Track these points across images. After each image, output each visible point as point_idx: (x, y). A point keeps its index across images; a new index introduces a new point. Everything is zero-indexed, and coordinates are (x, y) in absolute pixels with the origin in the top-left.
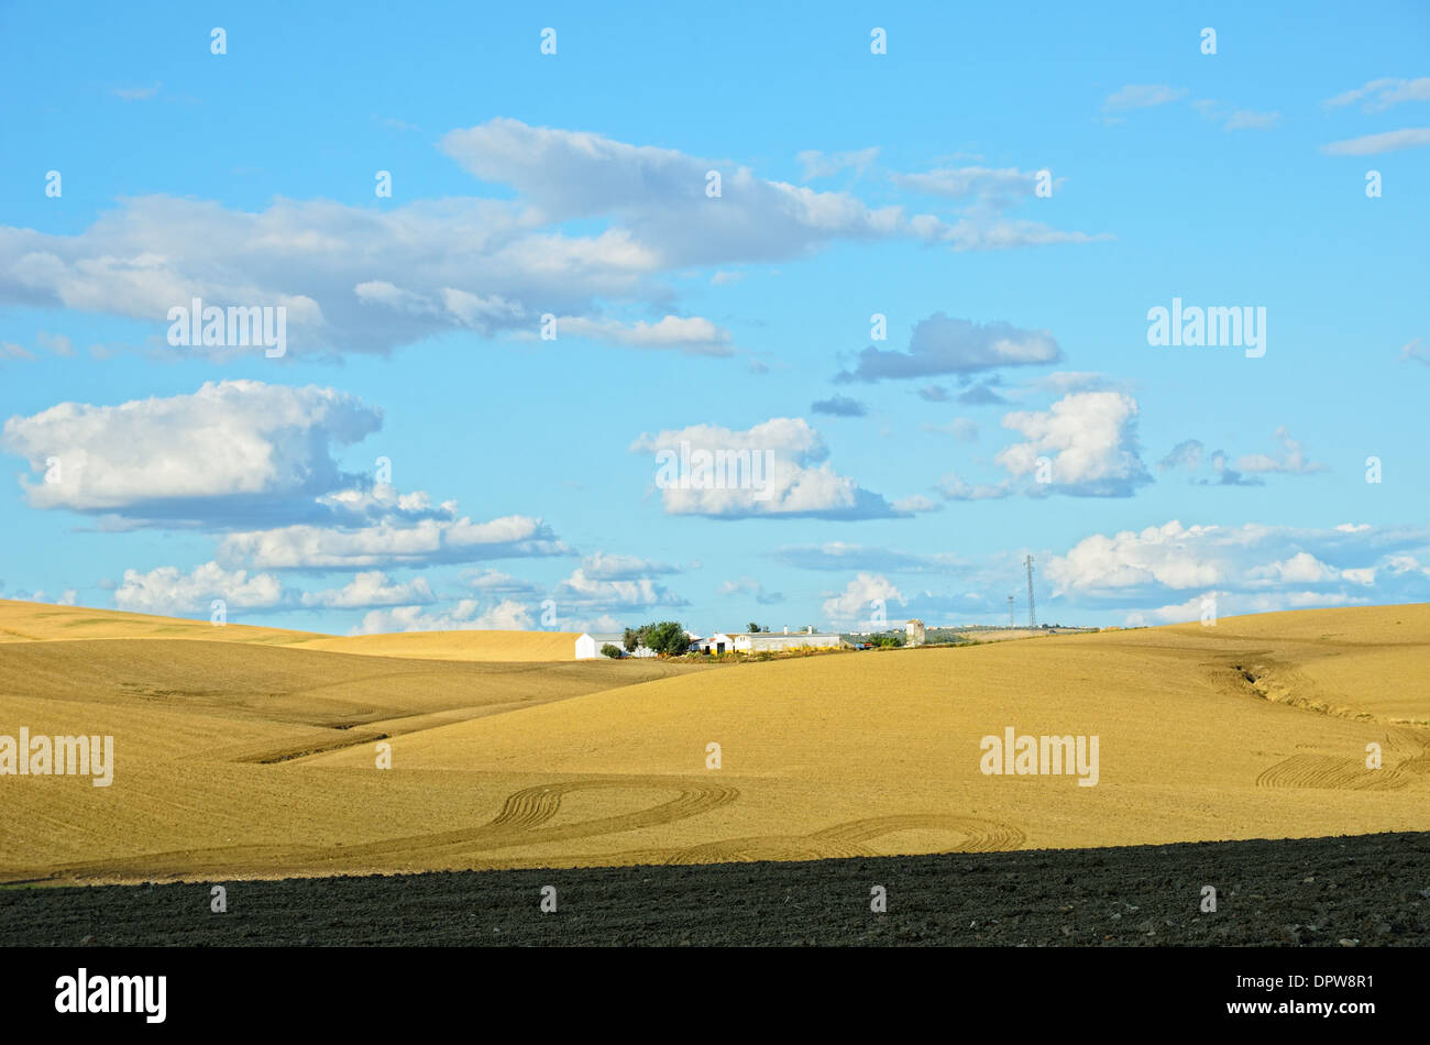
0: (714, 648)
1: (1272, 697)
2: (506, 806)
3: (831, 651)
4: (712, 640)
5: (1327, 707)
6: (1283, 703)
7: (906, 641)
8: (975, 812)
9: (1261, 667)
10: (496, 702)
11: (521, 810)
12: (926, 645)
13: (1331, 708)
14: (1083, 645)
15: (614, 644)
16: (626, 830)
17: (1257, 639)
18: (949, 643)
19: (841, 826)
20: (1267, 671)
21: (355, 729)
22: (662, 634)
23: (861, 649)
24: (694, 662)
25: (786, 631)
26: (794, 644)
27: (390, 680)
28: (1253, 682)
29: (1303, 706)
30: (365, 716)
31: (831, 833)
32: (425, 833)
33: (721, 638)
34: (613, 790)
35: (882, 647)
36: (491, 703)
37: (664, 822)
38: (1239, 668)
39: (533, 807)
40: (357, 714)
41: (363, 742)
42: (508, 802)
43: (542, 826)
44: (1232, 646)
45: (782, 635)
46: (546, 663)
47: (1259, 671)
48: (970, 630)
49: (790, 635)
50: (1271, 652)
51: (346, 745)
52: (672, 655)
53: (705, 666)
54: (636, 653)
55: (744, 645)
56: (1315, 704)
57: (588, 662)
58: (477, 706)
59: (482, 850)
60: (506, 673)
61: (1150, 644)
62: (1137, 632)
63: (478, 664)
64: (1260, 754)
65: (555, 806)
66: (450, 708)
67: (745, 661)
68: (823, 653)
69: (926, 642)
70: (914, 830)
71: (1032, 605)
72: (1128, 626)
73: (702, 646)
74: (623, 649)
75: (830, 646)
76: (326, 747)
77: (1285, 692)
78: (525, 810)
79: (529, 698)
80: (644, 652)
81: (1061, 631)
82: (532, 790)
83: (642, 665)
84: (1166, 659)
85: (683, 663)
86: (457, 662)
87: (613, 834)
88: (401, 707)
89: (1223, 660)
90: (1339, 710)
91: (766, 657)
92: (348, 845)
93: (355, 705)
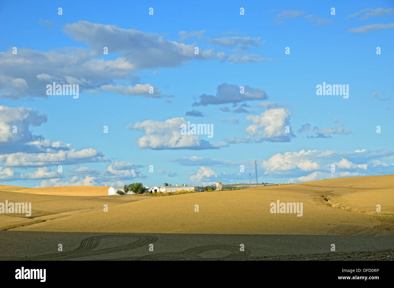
0: (153, 191)
1: (334, 206)
2: (82, 243)
3: (192, 192)
4: (153, 189)
5: (351, 209)
6: (337, 208)
7: (216, 188)
8: (234, 244)
9: (330, 196)
10: (82, 209)
11: (86, 244)
12: (223, 189)
13: (352, 209)
14: (273, 189)
15: (121, 190)
16: (120, 251)
17: (329, 187)
18: (230, 189)
19: (191, 249)
20: (332, 197)
21: (35, 218)
22: (136, 187)
23: (201, 191)
24: (147, 196)
25: (177, 185)
26: (179, 190)
27: (47, 202)
28: (327, 201)
29: (343, 209)
30: (38, 214)
31: (188, 251)
32: (55, 252)
33: (156, 188)
34: (117, 238)
35: (208, 191)
36: (80, 210)
37: (133, 248)
38: (323, 197)
39: (90, 244)
40: (36, 214)
41: (38, 223)
42: (82, 242)
43: (93, 250)
44: (321, 189)
45: (176, 187)
46: (98, 196)
47: (330, 197)
48: (238, 185)
49: (178, 187)
50: (333, 191)
51: (32, 224)
52: (140, 193)
53: (150, 197)
54: (128, 193)
55: (163, 190)
56: (347, 208)
57: (112, 196)
58: (76, 210)
59: (73, 258)
60: (85, 200)
61: (294, 189)
62: (290, 185)
63: (76, 197)
64: (329, 224)
65: (98, 243)
66: (66, 211)
67: (164, 195)
68: (189, 193)
69: (222, 189)
70: (215, 250)
71: (257, 177)
72: (288, 183)
73: (150, 191)
74: (124, 192)
75: (191, 190)
76: (25, 224)
77: (338, 204)
78: (88, 245)
79: (93, 208)
80: (130, 193)
81: (268, 185)
82: (90, 238)
83: (129, 197)
84: (300, 194)
85: (143, 197)
86: (69, 196)
87: (116, 253)
88: (50, 211)
89: (317, 194)
90: (355, 210)
91: (170, 194)
92: (29, 257)
93: (36, 210)
